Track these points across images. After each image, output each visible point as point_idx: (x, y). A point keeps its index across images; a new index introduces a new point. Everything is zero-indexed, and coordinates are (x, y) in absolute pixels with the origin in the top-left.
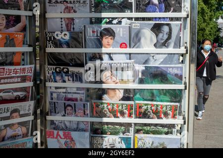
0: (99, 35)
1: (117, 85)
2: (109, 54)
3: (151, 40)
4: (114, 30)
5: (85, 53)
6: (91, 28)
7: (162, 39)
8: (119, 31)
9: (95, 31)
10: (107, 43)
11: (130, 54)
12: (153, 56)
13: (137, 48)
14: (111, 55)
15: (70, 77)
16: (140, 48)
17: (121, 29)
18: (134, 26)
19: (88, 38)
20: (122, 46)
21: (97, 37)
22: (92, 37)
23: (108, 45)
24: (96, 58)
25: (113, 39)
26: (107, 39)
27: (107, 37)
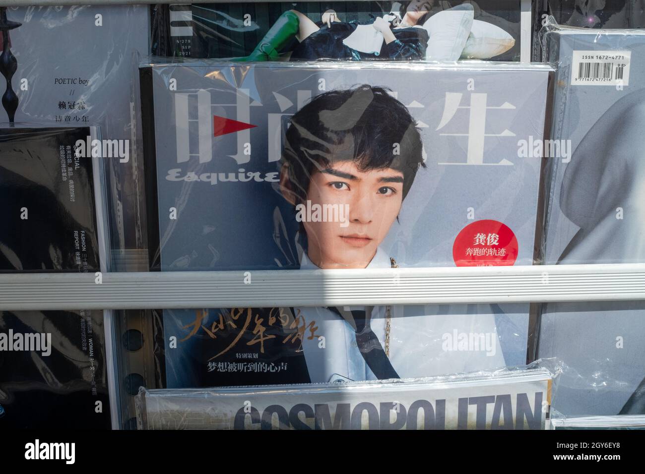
0: (275, 154)
4: (412, 106)
6: (204, 94)
8: (462, 119)
9: (243, 117)
13: (595, 257)
17: (479, 103)
18: (586, 70)
19: (177, 177)
20: (469, 251)
21: (254, 172)
22: (214, 175)
23: (355, 238)
24: (245, 356)
25: (399, 186)
26: (344, 187)
27: (352, 177)
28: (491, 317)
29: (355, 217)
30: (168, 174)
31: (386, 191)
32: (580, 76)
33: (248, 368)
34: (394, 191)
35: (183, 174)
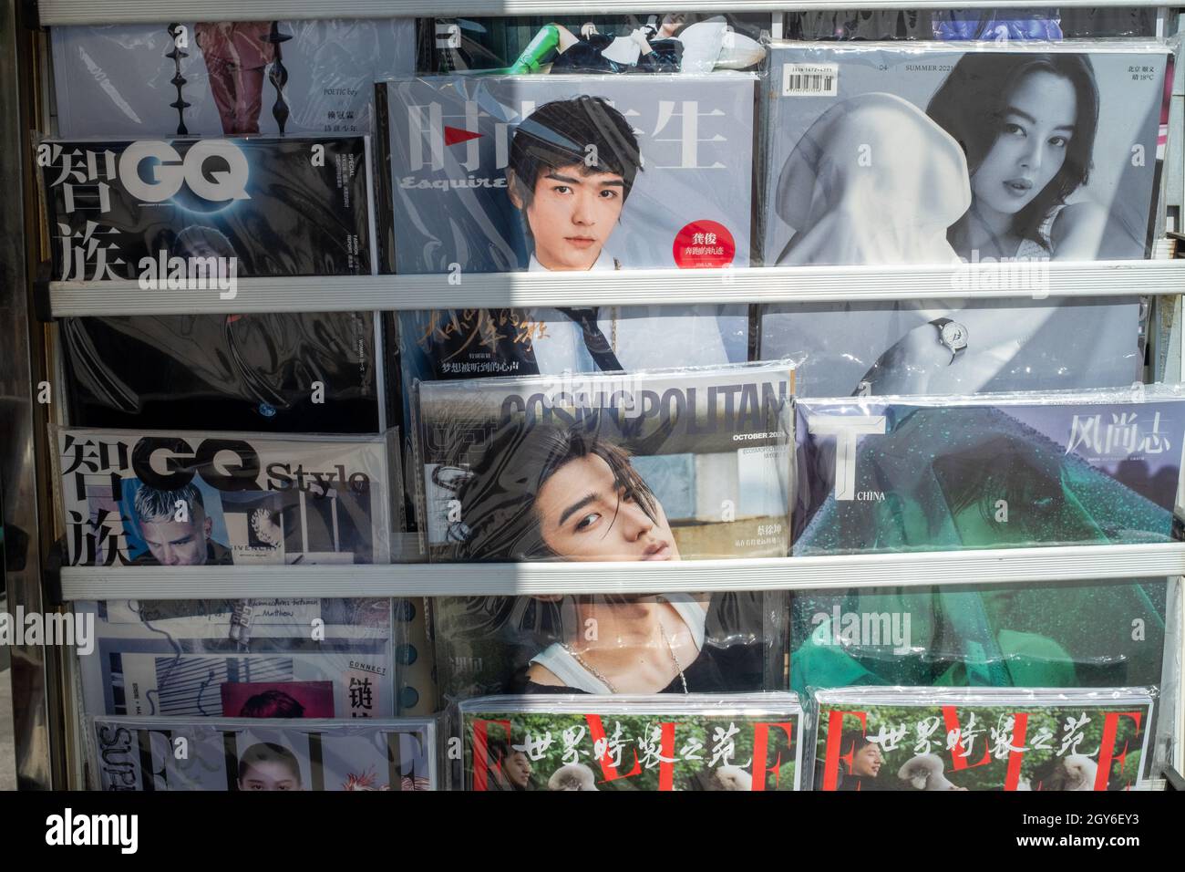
0: (502, 161)
1: (655, 563)
2: (585, 317)
3: (929, 191)
4: (629, 114)
5: (387, 316)
6: (435, 108)
7: (1013, 186)
8: (675, 126)
9: (472, 126)
10: (572, 231)
11: (755, 311)
12: (939, 324)
13: (811, 259)
14: (603, 325)
15: (262, 520)
16: (834, 261)
17: (691, 110)
18: (796, 82)
19: (412, 185)
20: (688, 251)
21: (483, 178)
22: (446, 182)
23: (579, 239)
24: (478, 356)
25: (619, 189)
26: (568, 191)
27: (574, 181)
28: (713, 319)
29: (578, 219)
30: (402, 182)
31: (608, 194)
32: (791, 87)
33: (481, 368)
34: (615, 194)
35: (416, 182)
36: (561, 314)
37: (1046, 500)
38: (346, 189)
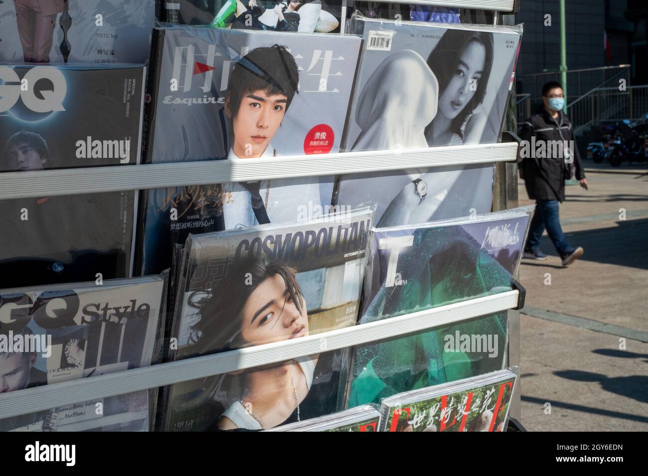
0: (224, 86)
3: (421, 109)
6: (190, 49)
7: (455, 104)
8: (319, 66)
9: (210, 63)
10: (255, 131)
11: (338, 179)
12: (417, 182)
13: (366, 148)
14: (262, 192)
15: (73, 347)
16: (376, 148)
18: (374, 42)
19: (169, 101)
20: (313, 143)
21: (211, 97)
22: (190, 100)
23: (258, 137)
24: (192, 217)
25: (284, 105)
26: (258, 106)
27: (261, 99)
28: (317, 185)
29: (260, 124)
30: (165, 99)
31: (278, 108)
32: (371, 45)
33: (193, 225)
34: (281, 108)
35: (173, 99)
36: (240, 186)
37: (469, 275)
38: (128, 104)
